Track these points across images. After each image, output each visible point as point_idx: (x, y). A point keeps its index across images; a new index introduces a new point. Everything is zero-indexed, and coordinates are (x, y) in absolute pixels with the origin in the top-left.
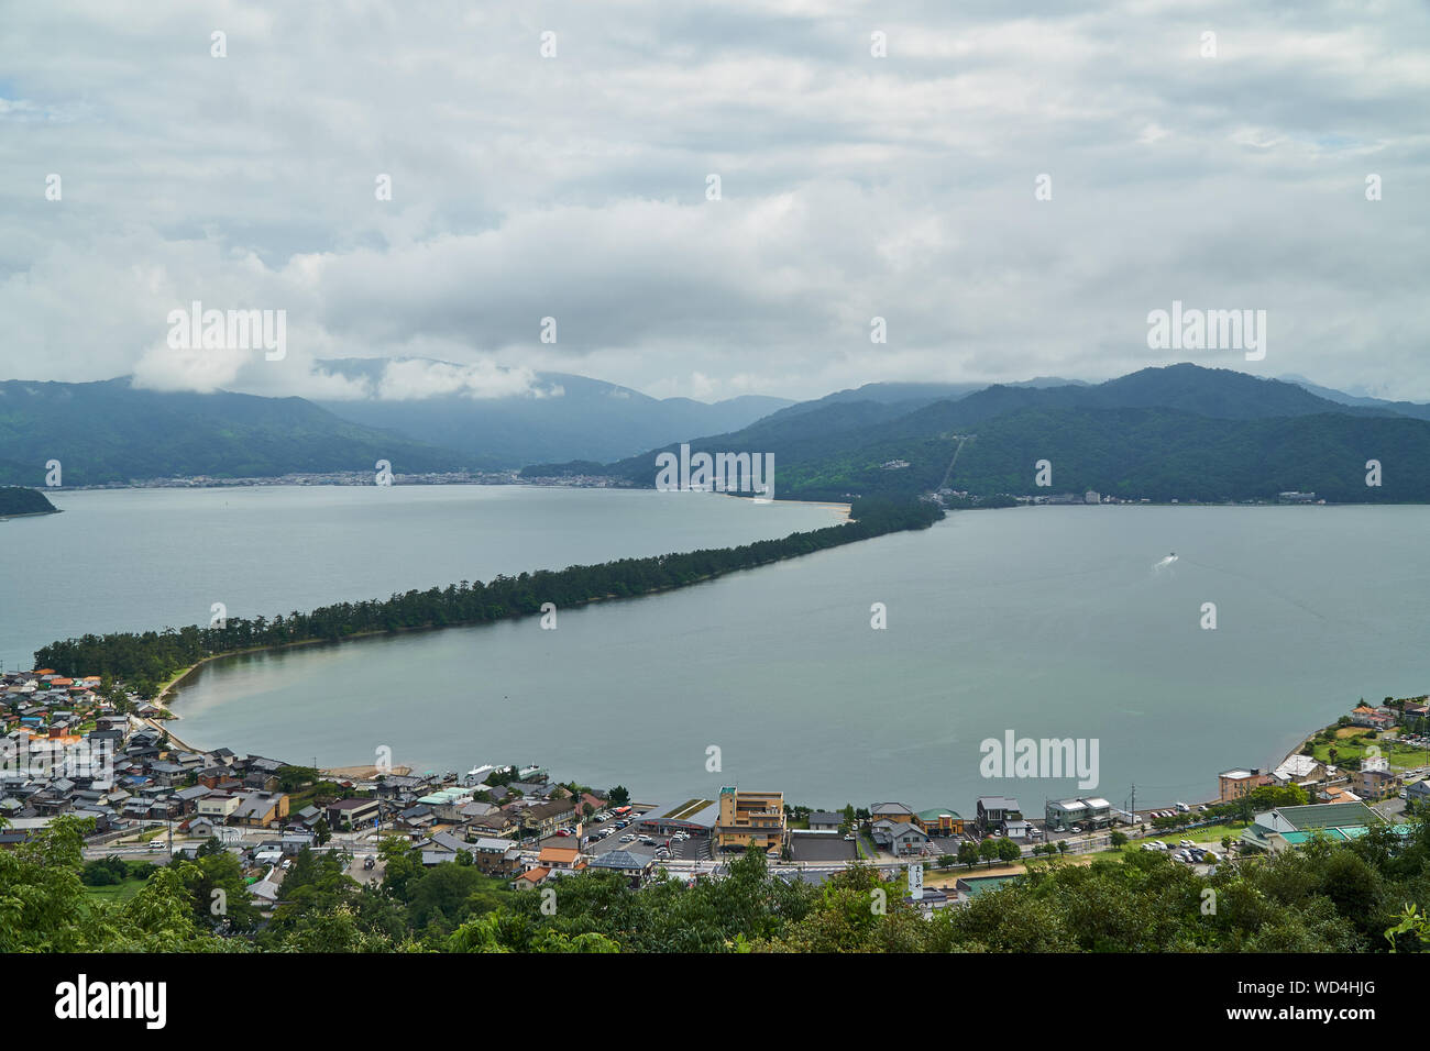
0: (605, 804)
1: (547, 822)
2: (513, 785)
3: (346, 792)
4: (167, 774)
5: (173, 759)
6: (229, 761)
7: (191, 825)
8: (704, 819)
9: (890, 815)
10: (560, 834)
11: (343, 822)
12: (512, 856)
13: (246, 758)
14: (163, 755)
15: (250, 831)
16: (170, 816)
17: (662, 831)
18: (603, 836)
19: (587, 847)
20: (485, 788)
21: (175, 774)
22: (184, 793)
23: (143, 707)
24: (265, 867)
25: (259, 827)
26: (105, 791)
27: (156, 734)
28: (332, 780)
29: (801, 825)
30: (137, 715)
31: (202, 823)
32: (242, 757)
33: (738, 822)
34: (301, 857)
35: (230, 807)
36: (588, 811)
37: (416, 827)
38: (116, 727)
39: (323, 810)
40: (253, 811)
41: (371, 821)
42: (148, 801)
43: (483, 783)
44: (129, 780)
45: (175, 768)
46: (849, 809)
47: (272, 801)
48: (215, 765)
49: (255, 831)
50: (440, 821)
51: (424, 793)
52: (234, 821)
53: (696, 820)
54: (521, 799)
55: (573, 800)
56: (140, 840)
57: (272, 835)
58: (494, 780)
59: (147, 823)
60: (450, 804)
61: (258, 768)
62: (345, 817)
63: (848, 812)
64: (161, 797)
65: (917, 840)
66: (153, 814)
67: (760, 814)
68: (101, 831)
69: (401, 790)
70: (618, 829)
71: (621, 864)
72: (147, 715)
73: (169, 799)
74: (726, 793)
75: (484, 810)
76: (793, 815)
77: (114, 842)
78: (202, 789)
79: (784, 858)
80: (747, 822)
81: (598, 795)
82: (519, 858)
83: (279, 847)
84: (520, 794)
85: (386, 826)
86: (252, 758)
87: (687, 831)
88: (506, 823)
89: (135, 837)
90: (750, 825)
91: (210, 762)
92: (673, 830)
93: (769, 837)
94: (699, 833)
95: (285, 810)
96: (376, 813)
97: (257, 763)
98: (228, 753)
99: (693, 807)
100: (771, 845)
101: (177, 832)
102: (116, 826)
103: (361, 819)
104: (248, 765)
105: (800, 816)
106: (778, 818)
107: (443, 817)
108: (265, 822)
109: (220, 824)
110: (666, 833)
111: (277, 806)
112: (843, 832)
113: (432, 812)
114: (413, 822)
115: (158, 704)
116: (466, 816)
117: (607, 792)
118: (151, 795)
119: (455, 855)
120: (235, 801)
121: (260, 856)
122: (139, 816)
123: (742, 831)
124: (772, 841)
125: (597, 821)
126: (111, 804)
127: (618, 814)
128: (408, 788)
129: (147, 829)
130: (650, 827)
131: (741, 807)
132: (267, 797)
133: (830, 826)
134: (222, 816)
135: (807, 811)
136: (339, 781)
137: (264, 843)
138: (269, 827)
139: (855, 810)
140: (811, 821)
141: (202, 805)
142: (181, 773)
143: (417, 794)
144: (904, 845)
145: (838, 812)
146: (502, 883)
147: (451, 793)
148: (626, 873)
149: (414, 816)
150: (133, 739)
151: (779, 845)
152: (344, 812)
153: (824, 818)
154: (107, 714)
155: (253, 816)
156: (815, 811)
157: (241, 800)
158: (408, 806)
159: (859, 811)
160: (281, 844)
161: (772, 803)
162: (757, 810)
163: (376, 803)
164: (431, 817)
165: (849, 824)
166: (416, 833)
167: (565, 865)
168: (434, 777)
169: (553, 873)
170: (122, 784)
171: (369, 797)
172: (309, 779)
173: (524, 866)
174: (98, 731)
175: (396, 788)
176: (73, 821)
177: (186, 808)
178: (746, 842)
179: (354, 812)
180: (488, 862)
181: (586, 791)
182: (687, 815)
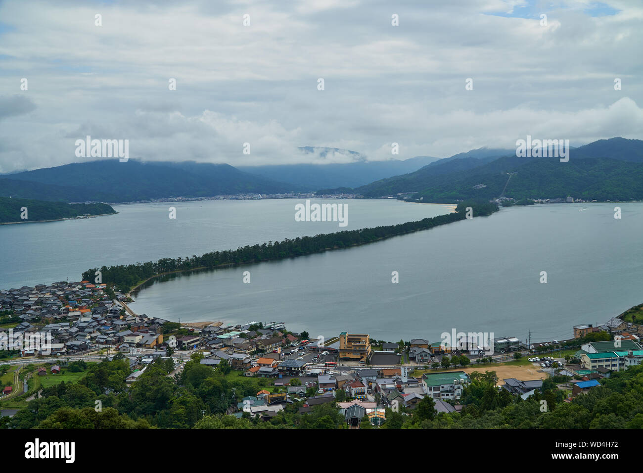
0: (297, 339)
1: (269, 346)
2: (259, 331)
3: (190, 333)
4: (119, 325)
5: (124, 319)
6: (146, 320)
7: (120, 347)
8: (335, 346)
9: (418, 345)
10: (274, 352)
11: (184, 346)
12: (247, 361)
13: (153, 318)
14: (121, 317)
15: (144, 350)
16: (114, 343)
17: (318, 351)
18: (292, 353)
19: (283, 357)
20: (246, 332)
21: (122, 325)
22: (121, 334)
23: (121, 296)
24: (144, 365)
25: (149, 348)
26: (90, 333)
27: (121, 308)
28: (187, 328)
29: (380, 348)
30: (118, 300)
31: (124, 346)
32: (152, 318)
33: (348, 347)
34: (158, 360)
35: (137, 339)
36: (288, 342)
37: (214, 348)
38: (106, 305)
39: (177, 341)
40: (147, 341)
41: (197, 346)
42: (105, 337)
43: (248, 330)
44: (103, 328)
45: (125, 323)
46: (402, 342)
47: (155, 337)
48: (140, 321)
49: (147, 350)
50: (226, 346)
51: (222, 334)
52: (139, 345)
53: (332, 346)
54: (261, 337)
55: (282, 337)
56: (97, 354)
57: (153, 352)
58: (253, 328)
59: (104, 346)
60: (230, 339)
61: (158, 323)
62: (184, 344)
63: (401, 343)
64: (111, 335)
65: (426, 356)
66: (107, 342)
67: (357, 344)
68: (83, 349)
69: (212, 332)
70: (300, 350)
71: (291, 365)
72: (121, 300)
73: (114, 336)
74: (344, 335)
75: (243, 341)
76: (378, 344)
77: (87, 354)
78: (129, 332)
79: (367, 363)
80: (351, 347)
81: (294, 335)
82: (250, 362)
83: (152, 357)
84: (261, 335)
85: (202, 348)
86: (155, 319)
87: (329, 351)
88: (250, 347)
89: (96, 352)
90: (353, 349)
91: (138, 320)
92: (322, 351)
93: (361, 354)
94: (333, 352)
95: (161, 341)
96: (198, 342)
97: (157, 321)
98: (145, 316)
99: (332, 341)
100: (362, 358)
101: (115, 350)
102: (91, 347)
103: (191, 345)
104: (153, 322)
105: (381, 345)
106: (365, 346)
108: (151, 346)
109: (134, 347)
110: (320, 352)
111: (157, 339)
112: (396, 352)
113: (222, 342)
114: (213, 346)
115: (128, 296)
116: (235, 344)
117: (299, 334)
118: (107, 334)
119: (221, 361)
120: (140, 337)
121: (143, 360)
122: (102, 343)
123: (349, 351)
124: (362, 356)
125: (292, 346)
126: (92, 339)
127: (302, 343)
128: (215, 332)
129: (103, 348)
130: (313, 350)
131: (350, 341)
132: (153, 335)
133: (392, 349)
134: (134, 343)
135: (383, 342)
136: (189, 328)
137: (146, 355)
138: (153, 348)
139: (404, 342)
140: (384, 347)
141: (126, 338)
142: (125, 325)
143: (218, 334)
144: (420, 358)
145: (397, 343)
146: (240, 373)
147: (232, 334)
148: (293, 369)
149: (214, 344)
150: (111, 310)
151: (365, 358)
152: (184, 342)
153: (390, 346)
154: (105, 300)
155: (147, 343)
156: (387, 342)
157: (143, 337)
158: (213, 339)
159: (406, 342)
160: (153, 355)
161: (363, 339)
162: (356, 342)
163: (198, 338)
164: (221, 344)
165: (401, 348)
166: (212, 351)
167: (268, 365)
168: (231, 327)
169: (262, 369)
170: (99, 330)
171: (197, 335)
172: (176, 328)
173: (252, 366)
174: (98, 306)
175: (210, 332)
176: (72, 345)
177: (120, 340)
178: (351, 356)
179: (188, 341)
180: (236, 364)
181: (290, 333)
182: (329, 344)
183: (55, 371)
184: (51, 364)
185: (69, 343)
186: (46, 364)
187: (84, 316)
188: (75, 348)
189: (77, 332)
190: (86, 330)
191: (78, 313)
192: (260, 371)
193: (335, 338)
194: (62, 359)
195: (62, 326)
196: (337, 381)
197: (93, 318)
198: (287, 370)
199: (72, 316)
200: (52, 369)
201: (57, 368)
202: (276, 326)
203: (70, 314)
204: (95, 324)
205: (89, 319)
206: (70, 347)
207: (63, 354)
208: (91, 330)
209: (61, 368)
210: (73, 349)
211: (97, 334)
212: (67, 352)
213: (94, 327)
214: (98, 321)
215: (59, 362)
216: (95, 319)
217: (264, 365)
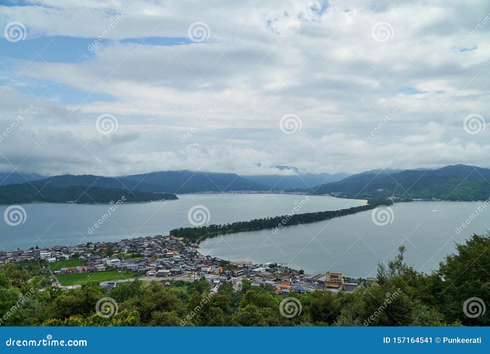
0: (298, 274)
1: (283, 277)
2: (276, 268)
3: (236, 267)
4: (196, 261)
5: (198, 257)
6: (210, 258)
7: (200, 273)
8: (323, 279)
9: (371, 281)
10: (286, 281)
11: (235, 275)
12: (274, 285)
13: (214, 258)
14: (195, 256)
15: (213, 275)
16: (195, 271)
17: (312, 281)
18: (297, 282)
19: (292, 284)
20: (268, 268)
21: (197, 261)
22: (199, 266)
23: (192, 245)
24: (216, 284)
25: (216, 275)
26: (182, 264)
27: (194, 251)
28: (233, 264)
29: (348, 282)
30: (191, 247)
31: (202, 273)
32: (213, 258)
33: (331, 280)
34: (223, 281)
35: (209, 269)
36: (293, 275)
37: (252, 277)
38: (186, 249)
39: (230, 271)
40: (214, 271)
41: (241, 275)
42: (191, 267)
43: (268, 267)
44: (187, 262)
45: (198, 259)
46: (361, 279)
47: (219, 269)
48: (207, 259)
49: (214, 276)
51: (254, 268)
52: (209, 273)
53: (320, 279)
54: (277, 271)
55: (289, 272)
56: (188, 276)
57: (218, 277)
58: (271, 266)
59: (190, 272)
60: (260, 272)
61: (216, 261)
62: (235, 273)
63: (360, 279)
64: (194, 266)
66: (192, 270)
68: (180, 274)
69: (249, 267)
70: (301, 280)
71: (300, 289)
72: (193, 247)
73: (195, 267)
74: (328, 273)
75: (268, 273)
76: (346, 279)
77: (182, 277)
78: (203, 265)
80: (333, 281)
81: (296, 271)
82: (275, 286)
84: (277, 270)
85: (244, 276)
86: (215, 258)
87: (318, 282)
88: (273, 277)
89: (187, 275)
90: (334, 281)
91: (206, 258)
92: (314, 282)
93: (339, 284)
94: (321, 282)
95: (221, 271)
96: (242, 273)
97: (216, 259)
98: (209, 256)
99: (319, 276)
100: (339, 287)
101: (197, 275)
102: (183, 273)
103: (239, 274)
104: (214, 260)
105: (348, 280)
106: (341, 280)
107: (258, 275)
108: (217, 273)
109: (206, 273)
111: (220, 270)
112: (359, 284)
113: (256, 273)
115: (196, 244)
116: (263, 275)
117: (298, 271)
118: (191, 266)
119: (259, 284)
120: (210, 268)
121: (215, 282)
122: (188, 271)
123: (332, 283)
124: (339, 286)
125: (296, 278)
126: (183, 267)
127: (301, 276)
128: (250, 267)
129: (190, 274)
130: (308, 281)
131: (332, 277)
132: (217, 267)
133: (355, 283)
134: (207, 272)
135: (349, 278)
136: (235, 265)
137: (215, 278)
138: (217, 275)
139: (362, 279)
140: (350, 281)
141: (203, 269)
142: (199, 261)
143: (252, 269)
145: (358, 279)
147: (261, 269)
148: (301, 291)
149: (251, 274)
150: (189, 252)
151: (341, 287)
152: (235, 272)
153: (354, 281)
154: (184, 246)
155: (214, 272)
156: (352, 278)
157: (212, 268)
158: (250, 271)
159: (363, 280)
160: (219, 279)
161: (340, 276)
162: (336, 277)
163: (242, 270)
164: (255, 274)
165: (360, 282)
166: (251, 278)
167: (286, 288)
168: (257, 265)
169: (283, 290)
170: (185, 263)
171: (241, 269)
172: (227, 264)
173: (276, 288)
174: (182, 250)
175: (247, 267)
176: (174, 271)
177: (199, 269)
178: (333, 286)
179: (237, 272)
180: (268, 286)
181: (293, 270)
183: (167, 285)
184: (165, 281)
185: (172, 270)
186: (161, 281)
187: (175, 255)
188: (176, 273)
189: (174, 264)
190: (179, 263)
191: (172, 253)
192: (283, 292)
193: (321, 274)
194: (170, 278)
195: (166, 260)
197: (181, 256)
198: (298, 292)
199: (169, 255)
200: (166, 284)
201: (168, 283)
202: (283, 265)
203: (168, 253)
204: (183, 259)
205: (179, 257)
207: (169, 275)
208: (182, 263)
209: (170, 284)
210: (174, 273)
211: (185, 265)
212: (172, 275)
213: (183, 261)
214: (184, 258)
215: (168, 280)
216: (182, 257)
217: (284, 288)
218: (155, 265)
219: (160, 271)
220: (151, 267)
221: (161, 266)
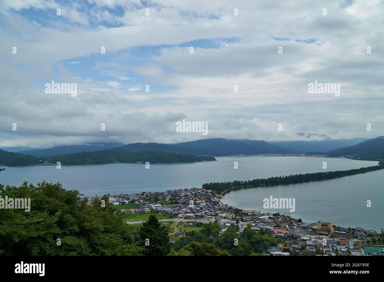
0: (296, 222)
1: (282, 224)
2: (278, 216)
3: (246, 215)
4: (216, 208)
5: (218, 206)
6: (228, 207)
7: (217, 218)
8: (315, 227)
9: (359, 230)
10: (285, 227)
11: (244, 220)
12: (272, 230)
14: (217, 205)
15: (227, 220)
16: (214, 216)
17: (306, 229)
18: (294, 228)
19: (289, 230)
20: (272, 216)
22: (217, 212)
24: (226, 227)
26: (205, 210)
27: (217, 201)
28: (245, 212)
29: (338, 231)
30: (216, 197)
32: (230, 206)
33: (322, 228)
34: (232, 225)
35: (224, 215)
36: (292, 223)
37: (257, 222)
38: (212, 199)
39: (240, 217)
41: (249, 221)
42: (211, 213)
44: (210, 209)
45: (219, 207)
47: (231, 215)
50: (262, 222)
51: (261, 216)
52: (225, 218)
53: (313, 227)
55: (289, 221)
56: (207, 220)
57: (230, 221)
58: (275, 215)
60: (264, 219)
61: (233, 209)
62: (244, 219)
63: (350, 229)
64: (213, 212)
65: (363, 236)
66: (211, 215)
67: (326, 227)
68: (202, 217)
70: (297, 227)
71: (293, 234)
72: (217, 197)
73: (214, 213)
74: (319, 222)
75: (270, 221)
76: (336, 228)
77: (203, 220)
78: (220, 211)
79: (331, 237)
80: (323, 229)
81: (295, 220)
82: (273, 231)
84: (279, 218)
85: (252, 222)
86: (232, 207)
87: (312, 229)
88: (273, 224)
89: (207, 219)
91: (224, 207)
92: (309, 229)
93: (328, 232)
94: (314, 230)
95: (234, 217)
96: (250, 219)
97: (232, 208)
98: (227, 205)
100: (329, 234)
101: (214, 219)
102: (205, 217)
103: (247, 220)
104: (230, 208)
105: (339, 229)
106: (330, 228)
108: (230, 218)
109: (222, 218)
110: (307, 229)
111: (232, 216)
112: (347, 233)
114: (257, 221)
115: (221, 196)
116: (266, 221)
117: (297, 220)
119: (260, 228)
120: (225, 214)
121: (226, 225)
122: (209, 215)
123: (322, 231)
124: (329, 233)
125: (294, 225)
126: (205, 213)
127: (299, 224)
128: (257, 215)
129: (210, 218)
130: (304, 228)
131: (322, 225)
133: (345, 232)
135: (340, 227)
136: (246, 212)
137: (227, 222)
138: (230, 220)
139: (351, 228)
140: (340, 230)
141: (219, 214)
142: (219, 208)
143: (259, 216)
144: (360, 237)
145: (347, 229)
146: (269, 235)
147: (266, 217)
148: (294, 236)
150: (213, 201)
151: (331, 234)
152: (244, 218)
153: (344, 230)
154: (211, 197)
155: (228, 217)
156: (342, 228)
157: (226, 214)
158: (257, 218)
159: (352, 229)
160: (230, 223)
161: (329, 225)
162: (326, 226)
163: (250, 217)
164: (261, 221)
165: (349, 231)
166: (256, 224)
167: (282, 233)
168: (265, 213)
169: (279, 234)
170: (208, 209)
171: (250, 216)
172: (240, 211)
173: (275, 232)
174: (208, 199)
175: (255, 215)
176: (197, 215)
177: (216, 215)
178: (323, 233)
179: (246, 218)
180: (267, 230)
181: (293, 219)
182: (312, 226)
183: (190, 225)
184: (189, 222)
185: (196, 214)
186: (187, 222)
187: (202, 203)
188: (198, 216)
189: (200, 209)
190: (203, 209)
191: (200, 202)
192: (278, 235)
193: (315, 223)
194: (193, 221)
195: (194, 207)
196: (316, 244)
197: (206, 204)
198: (291, 236)
199: (198, 203)
200: (189, 224)
201: (191, 224)
202: (286, 215)
203: (197, 202)
204: (207, 207)
205: (204, 204)
206: (197, 216)
207: (194, 218)
208: (205, 209)
209: (193, 224)
210: (198, 217)
211: (207, 211)
212: (196, 218)
213: (206, 208)
214: (208, 206)
215: (192, 221)
216: (207, 205)
217: (280, 233)
218: (185, 210)
219: (187, 214)
220: (182, 212)
221: (189, 211)
